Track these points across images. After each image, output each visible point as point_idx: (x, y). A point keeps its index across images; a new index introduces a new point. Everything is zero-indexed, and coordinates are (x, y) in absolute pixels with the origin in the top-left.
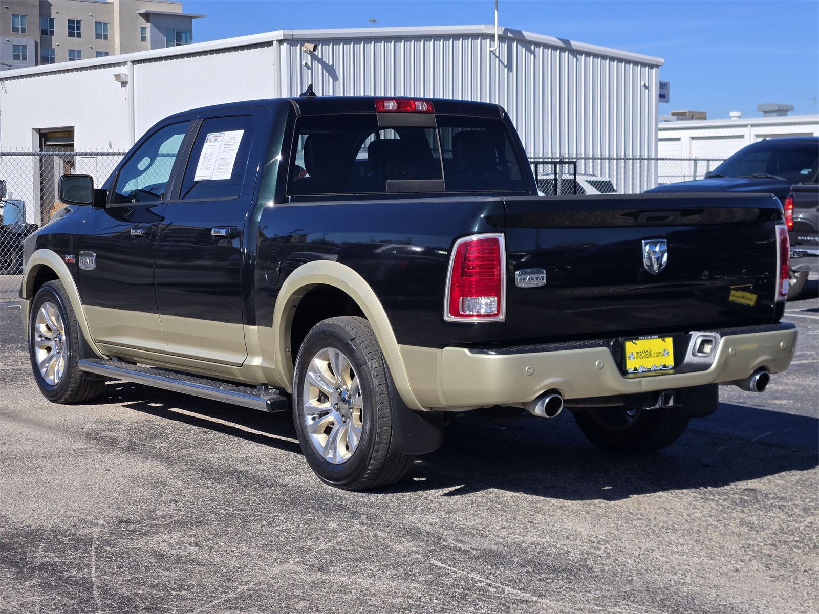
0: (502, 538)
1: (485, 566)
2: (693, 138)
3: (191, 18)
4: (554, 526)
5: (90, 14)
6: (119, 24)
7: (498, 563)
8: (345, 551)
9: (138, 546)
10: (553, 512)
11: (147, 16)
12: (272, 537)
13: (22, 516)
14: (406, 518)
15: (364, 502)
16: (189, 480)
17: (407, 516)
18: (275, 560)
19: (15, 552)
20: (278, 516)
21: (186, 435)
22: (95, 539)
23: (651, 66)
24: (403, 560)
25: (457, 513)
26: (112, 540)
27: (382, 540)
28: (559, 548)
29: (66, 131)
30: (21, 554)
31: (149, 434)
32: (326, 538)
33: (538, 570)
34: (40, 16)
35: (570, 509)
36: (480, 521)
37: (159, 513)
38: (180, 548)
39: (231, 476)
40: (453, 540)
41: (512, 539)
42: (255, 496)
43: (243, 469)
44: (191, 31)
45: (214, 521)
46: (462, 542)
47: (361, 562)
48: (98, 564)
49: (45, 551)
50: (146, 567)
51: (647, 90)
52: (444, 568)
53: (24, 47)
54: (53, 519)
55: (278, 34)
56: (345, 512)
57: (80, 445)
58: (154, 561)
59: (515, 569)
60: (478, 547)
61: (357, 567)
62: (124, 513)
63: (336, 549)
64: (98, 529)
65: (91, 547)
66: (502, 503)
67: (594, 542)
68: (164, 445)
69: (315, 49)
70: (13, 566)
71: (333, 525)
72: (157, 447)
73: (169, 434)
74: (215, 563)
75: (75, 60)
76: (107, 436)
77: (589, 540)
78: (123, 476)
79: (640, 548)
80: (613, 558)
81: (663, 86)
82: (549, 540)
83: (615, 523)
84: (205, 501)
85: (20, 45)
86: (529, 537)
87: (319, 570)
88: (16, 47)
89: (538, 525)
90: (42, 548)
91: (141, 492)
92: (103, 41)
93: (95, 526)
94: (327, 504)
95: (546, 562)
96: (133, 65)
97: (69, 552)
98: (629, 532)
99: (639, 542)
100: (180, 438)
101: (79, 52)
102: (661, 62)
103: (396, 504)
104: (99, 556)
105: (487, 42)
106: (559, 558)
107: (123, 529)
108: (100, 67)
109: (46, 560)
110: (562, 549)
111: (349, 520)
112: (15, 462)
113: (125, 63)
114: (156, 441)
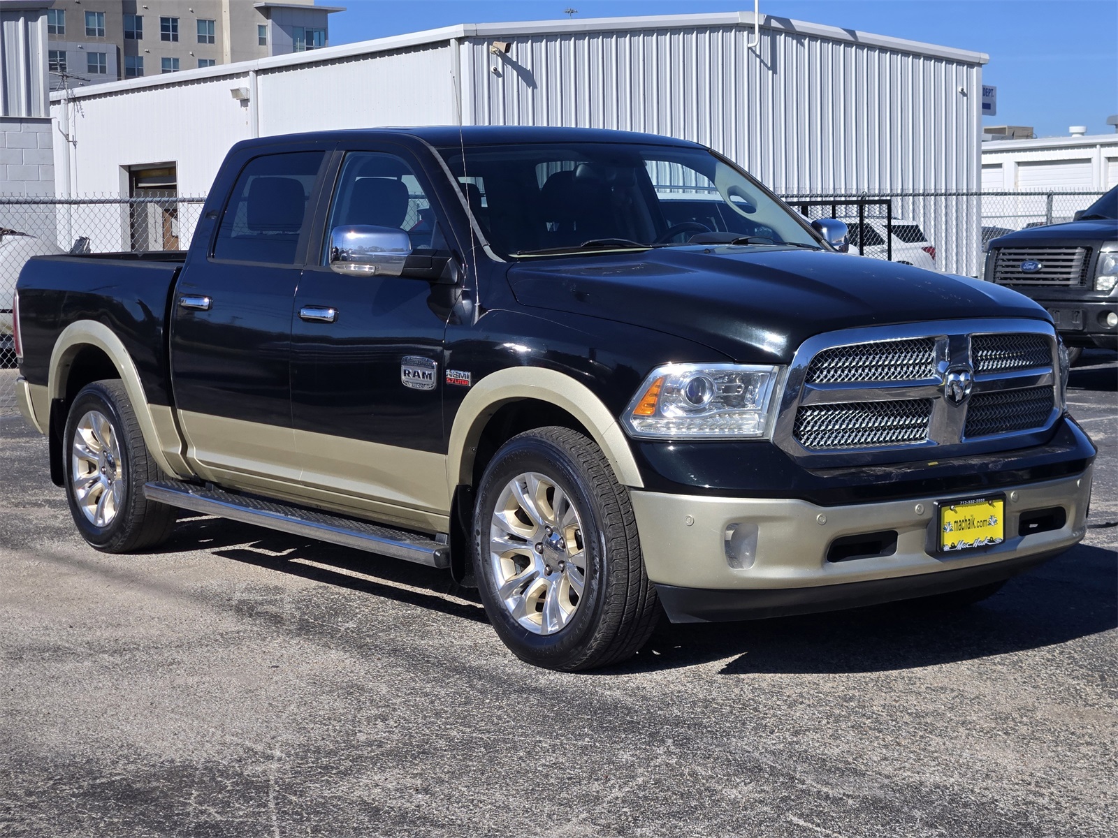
0: (887, 777)
1: (872, 825)
2: (1019, 164)
3: (326, 11)
4: (961, 756)
5: (190, 9)
6: (229, 22)
7: (891, 820)
8: (652, 800)
9: (339, 794)
10: (954, 731)
11: (266, 10)
12: (538, 777)
13: (158, 744)
14: (734, 744)
15: (665, 716)
16: (397, 682)
17: (734, 740)
18: (550, 816)
19: (156, 805)
20: (540, 742)
21: (381, 610)
22: (272, 783)
23: (971, 65)
24: (745, 816)
25: (807, 733)
26: (297, 784)
27: (705, 781)
28: (979, 793)
29: (165, 168)
30: (164, 808)
31: (326, 608)
32: (620, 778)
33: (957, 832)
34: (123, 14)
35: (978, 726)
36: (846, 747)
37: (362, 737)
38: (402, 797)
39: (458, 676)
40: (814, 780)
41: (904, 779)
42: (500, 708)
43: (474, 664)
44: (326, 30)
45: (445, 751)
46: (827, 783)
47: (681, 818)
48: (283, 824)
49: (201, 804)
50: (355, 829)
51: (965, 98)
52: (810, 830)
53: (103, 55)
54: (205, 749)
55: (458, 30)
56: (640, 733)
57: (229, 623)
58: (367, 819)
59: (921, 830)
60: (854, 792)
61: (676, 827)
62: (309, 737)
63: (639, 797)
64: (274, 766)
65: (268, 796)
66: (872, 717)
67: (1030, 784)
68: (351, 625)
69: (508, 49)
70: (156, 829)
71: (625, 756)
72: (342, 629)
73: (356, 608)
74: (459, 822)
75: (170, 72)
76: (267, 612)
77: (1022, 780)
78: (299, 677)
79: (1105, 793)
80: (1067, 811)
81: (987, 92)
82: (960, 780)
83: (1053, 751)
84: (426, 717)
85: (96, 54)
86: (928, 775)
87: (619, 833)
88: (91, 55)
89: (936, 754)
90: (195, 798)
91: (329, 703)
92: (208, 45)
93: (269, 760)
94: (610, 721)
95: (966, 818)
96: (257, 76)
97: (237, 805)
98: (1078, 765)
99: (1100, 783)
100: (373, 614)
101: (176, 60)
102: (986, 59)
103: (714, 719)
104: (283, 812)
105: (743, 36)
106: (984, 812)
107: (311, 765)
108: (205, 80)
109: (203, 818)
110: (984, 796)
111: (648, 747)
112: (138, 654)
113: (246, 74)
114: (339, 619)
